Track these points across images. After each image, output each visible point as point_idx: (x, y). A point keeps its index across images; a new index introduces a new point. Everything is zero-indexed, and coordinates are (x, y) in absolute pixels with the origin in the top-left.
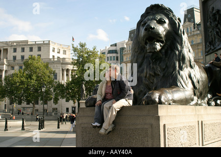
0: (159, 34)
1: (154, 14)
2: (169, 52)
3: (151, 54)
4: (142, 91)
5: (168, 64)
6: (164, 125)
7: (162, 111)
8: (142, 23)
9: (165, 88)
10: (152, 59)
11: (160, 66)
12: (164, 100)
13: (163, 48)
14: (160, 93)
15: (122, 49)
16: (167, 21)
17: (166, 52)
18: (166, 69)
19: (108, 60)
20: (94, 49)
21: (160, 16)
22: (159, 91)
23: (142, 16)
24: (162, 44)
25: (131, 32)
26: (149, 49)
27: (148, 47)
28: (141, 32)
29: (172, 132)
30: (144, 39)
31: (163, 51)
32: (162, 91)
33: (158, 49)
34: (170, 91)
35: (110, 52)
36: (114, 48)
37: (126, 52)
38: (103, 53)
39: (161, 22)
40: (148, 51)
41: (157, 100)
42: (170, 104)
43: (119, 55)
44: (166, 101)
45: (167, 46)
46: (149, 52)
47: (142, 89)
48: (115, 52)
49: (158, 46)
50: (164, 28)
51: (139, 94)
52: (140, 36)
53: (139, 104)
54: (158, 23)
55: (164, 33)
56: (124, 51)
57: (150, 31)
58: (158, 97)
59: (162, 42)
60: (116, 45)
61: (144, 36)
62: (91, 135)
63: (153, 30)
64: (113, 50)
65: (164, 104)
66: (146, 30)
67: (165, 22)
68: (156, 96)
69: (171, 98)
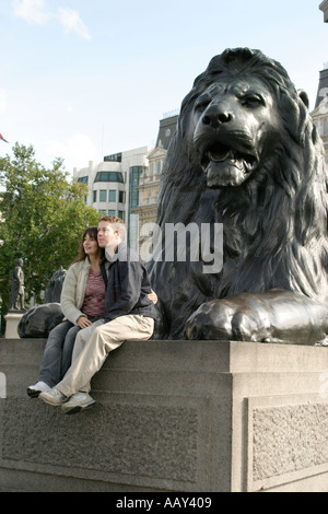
0: (245, 136)
1: (232, 78)
2: (271, 188)
3: (218, 192)
4: (184, 298)
5: (265, 224)
6: (246, 401)
7: (241, 361)
8: (197, 102)
9: (253, 293)
10: (220, 209)
11: (241, 228)
12: (249, 328)
13: (251, 176)
14: (237, 306)
15: (137, 171)
16: (269, 99)
17: (261, 190)
18: (258, 238)
19: (95, 200)
20: (56, 168)
21: (250, 82)
22: (235, 302)
23: (199, 81)
24: (249, 167)
25: (165, 124)
26: (212, 178)
27: (209, 171)
28: (191, 126)
29: (267, 422)
30: (201, 150)
31: (253, 186)
32: (243, 301)
33: (237, 180)
34: (267, 302)
35: (102, 176)
36: (113, 167)
37: (147, 181)
38: (83, 180)
39: (251, 102)
40: (209, 184)
41: (228, 326)
42: (263, 341)
43: (126, 187)
44: (253, 332)
45: (263, 171)
46: (214, 187)
47: (186, 293)
48: (117, 177)
49: (239, 171)
50: (259, 119)
51: (178, 306)
52: (188, 139)
53: (176, 337)
54: (243, 105)
55: (260, 134)
56: (142, 176)
57: (218, 125)
58: (230, 319)
59: (250, 159)
60: (119, 158)
61: (201, 139)
62: (32, 420)
63: (226, 124)
64: (109, 173)
65: (248, 339)
66: (206, 120)
67: (262, 103)
68: (226, 315)
69: (267, 324)
